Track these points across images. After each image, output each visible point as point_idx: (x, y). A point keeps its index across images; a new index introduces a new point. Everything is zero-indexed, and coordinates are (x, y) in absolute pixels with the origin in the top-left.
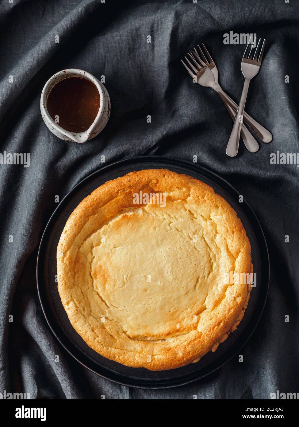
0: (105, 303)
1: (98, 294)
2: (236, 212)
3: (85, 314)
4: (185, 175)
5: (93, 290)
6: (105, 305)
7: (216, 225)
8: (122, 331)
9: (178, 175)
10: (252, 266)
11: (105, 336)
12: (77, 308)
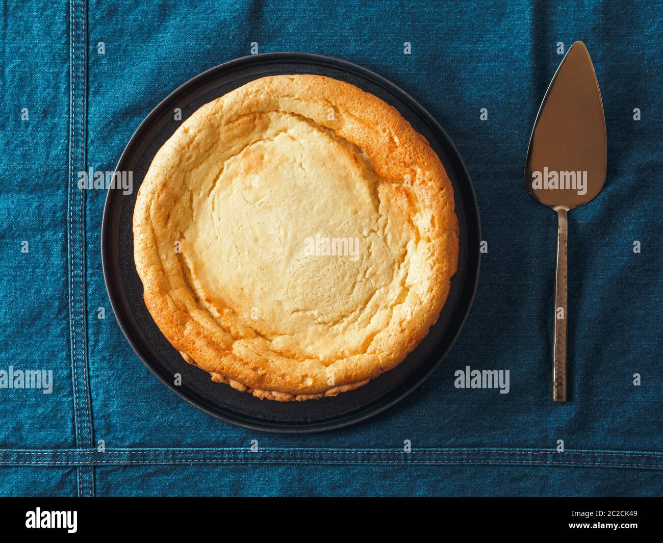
0: (212, 188)
1: (221, 171)
2: (436, 322)
3: (183, 164)
4: (457, 221)
5: (223, 161)
6: (209, 189)
7: (402, 301)
8: (182, 231)
9: (453, 210)
10: (365, 382)
11: (165, 206)
12: (186, 147)
